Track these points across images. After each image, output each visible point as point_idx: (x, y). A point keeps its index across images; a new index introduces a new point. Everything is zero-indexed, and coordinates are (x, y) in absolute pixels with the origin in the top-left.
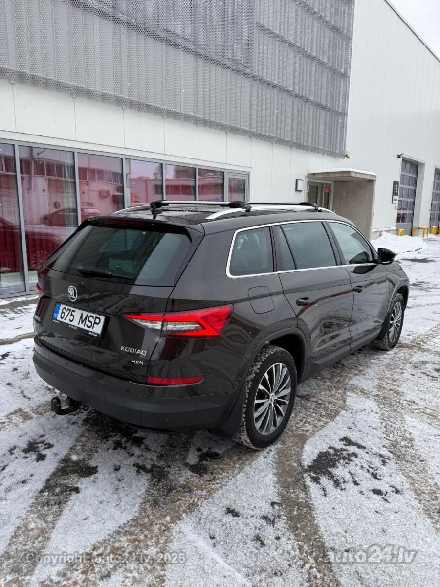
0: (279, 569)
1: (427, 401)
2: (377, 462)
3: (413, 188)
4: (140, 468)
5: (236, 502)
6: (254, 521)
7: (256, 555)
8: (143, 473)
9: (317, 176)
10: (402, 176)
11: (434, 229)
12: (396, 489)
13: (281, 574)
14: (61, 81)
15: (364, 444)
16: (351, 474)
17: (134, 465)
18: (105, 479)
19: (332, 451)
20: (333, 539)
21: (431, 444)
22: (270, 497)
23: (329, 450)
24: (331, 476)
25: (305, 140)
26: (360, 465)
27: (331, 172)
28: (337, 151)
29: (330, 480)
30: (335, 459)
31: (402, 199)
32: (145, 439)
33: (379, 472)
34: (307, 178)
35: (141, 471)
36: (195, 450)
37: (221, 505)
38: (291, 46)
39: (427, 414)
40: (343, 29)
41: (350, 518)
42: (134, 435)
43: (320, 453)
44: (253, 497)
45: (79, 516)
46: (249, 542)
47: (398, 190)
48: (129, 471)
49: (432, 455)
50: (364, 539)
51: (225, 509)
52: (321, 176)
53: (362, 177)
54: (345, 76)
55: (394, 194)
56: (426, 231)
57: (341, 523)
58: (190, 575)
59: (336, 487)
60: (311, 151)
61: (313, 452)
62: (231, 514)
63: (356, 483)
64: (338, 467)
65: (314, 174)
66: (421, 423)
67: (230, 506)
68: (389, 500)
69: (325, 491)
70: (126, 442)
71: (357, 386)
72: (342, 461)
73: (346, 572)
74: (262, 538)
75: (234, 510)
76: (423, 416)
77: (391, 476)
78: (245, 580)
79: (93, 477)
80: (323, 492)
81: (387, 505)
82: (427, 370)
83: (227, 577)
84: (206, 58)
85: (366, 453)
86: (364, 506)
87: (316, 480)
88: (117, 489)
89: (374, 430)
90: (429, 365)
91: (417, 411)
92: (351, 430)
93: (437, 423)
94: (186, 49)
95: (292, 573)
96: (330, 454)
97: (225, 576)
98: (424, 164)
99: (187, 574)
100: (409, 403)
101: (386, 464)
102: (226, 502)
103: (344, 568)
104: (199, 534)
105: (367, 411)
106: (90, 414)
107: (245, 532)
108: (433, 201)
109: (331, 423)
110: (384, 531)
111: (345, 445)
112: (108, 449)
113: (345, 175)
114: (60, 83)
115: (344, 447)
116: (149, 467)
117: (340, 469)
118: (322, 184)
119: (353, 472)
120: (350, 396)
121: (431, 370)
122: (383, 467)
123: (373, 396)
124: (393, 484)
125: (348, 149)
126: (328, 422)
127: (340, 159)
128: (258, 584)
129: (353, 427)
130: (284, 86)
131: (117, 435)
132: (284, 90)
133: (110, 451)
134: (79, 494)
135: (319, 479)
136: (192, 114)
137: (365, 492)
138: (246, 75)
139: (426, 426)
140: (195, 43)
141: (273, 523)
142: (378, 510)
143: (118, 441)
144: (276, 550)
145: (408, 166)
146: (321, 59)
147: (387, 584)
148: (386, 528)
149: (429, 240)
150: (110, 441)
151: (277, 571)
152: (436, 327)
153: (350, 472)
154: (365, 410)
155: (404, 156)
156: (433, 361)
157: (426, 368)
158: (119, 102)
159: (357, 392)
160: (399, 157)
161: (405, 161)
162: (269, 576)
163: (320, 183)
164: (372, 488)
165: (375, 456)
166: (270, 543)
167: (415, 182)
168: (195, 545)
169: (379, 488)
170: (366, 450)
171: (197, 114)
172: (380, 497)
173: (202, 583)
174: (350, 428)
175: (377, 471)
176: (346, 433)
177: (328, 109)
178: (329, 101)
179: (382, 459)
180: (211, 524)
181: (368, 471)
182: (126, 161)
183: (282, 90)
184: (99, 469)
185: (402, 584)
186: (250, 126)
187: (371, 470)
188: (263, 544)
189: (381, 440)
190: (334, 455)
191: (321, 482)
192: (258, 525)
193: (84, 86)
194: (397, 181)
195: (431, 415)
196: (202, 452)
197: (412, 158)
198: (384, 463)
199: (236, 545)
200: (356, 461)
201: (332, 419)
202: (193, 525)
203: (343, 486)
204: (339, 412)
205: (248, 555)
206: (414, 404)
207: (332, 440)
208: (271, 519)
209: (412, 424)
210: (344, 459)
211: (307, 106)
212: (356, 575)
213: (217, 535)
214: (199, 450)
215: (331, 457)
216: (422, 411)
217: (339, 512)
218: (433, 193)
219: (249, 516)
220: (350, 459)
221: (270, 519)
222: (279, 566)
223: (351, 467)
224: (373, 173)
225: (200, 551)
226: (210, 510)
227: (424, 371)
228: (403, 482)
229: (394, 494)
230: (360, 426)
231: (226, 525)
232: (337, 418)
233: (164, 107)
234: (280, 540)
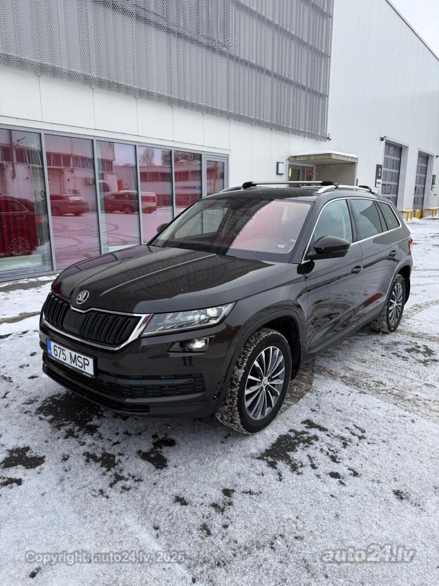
0: (223, 559)
1: (395, 382)
2: (338, 444)
3: (396, 171)
4: (90, 457)
5: (187, 490)
6: (203, 509)
7: (200, 545)
8: (93, 462)
9: (298, 159)
10: (386, 160)
11: (417, 212)
12: (354, 472)
13: (225, 565)
14: (23, 57)
15: (326, 426)
16: (310, 458)
17: (84, 454)
18: (51, 469)
19: (292, 434)
20: (283, 526)
21: (395, 425)
22: (223, 484)
23: (290, 433)
24: (289, 460)
25: (285, 121)
26: (320, 448)
27: (312, 155)
28: (318, 133)
29: (288, 464)
30: (295, 442)
31: (386, 183)
32: (99, 427)
33: (339, 455)
34: (288, 161)
35: (91, 460)
36: (151, 437)
37: (170, 493)
38: (269, 23)
39: (394, 395)
40: (323, 7)
41: (303, 503)
42: (88, 423)
43: (280, 436)
44: (204, 485)
45: (18, 510)
46: (195, 532)
47: (381, 174)
48: (78, 461)
49: (395, 436)
50: (315, 525)
51: (173, 497)
52: (302, 159)
53: (343, 159)
54: (326, 56)
55: (378, 177)
56: (410, 214)
57: (294, 508)
58: (127, 569)
59: (293, 472)
60: (292, 134)
61: (273, 436)
62: (179, 503)
63: (314, 467)
64: (296, 451)
65: (295, 157)
66: (387, 404)
67: (180, 494)
68: (346, 483)
69: (281, 475)
70: (80, 430)
71: (325, 367)
72: (301, 444)
73: (292, 561)
74: (209, 527)
75: (183, 498)
76: (389, 396)
77: (350, 459)
78: (185, 572)
79: (38, 468)
80: (278, 477)
81: (344, 489)
82: (398, 350)
83: (167, 570)
84: (179, 35)
85: (328, 435)
86: (320, 490)
87: (272, 465)
88: (62, 480)
89: (338, 412)
90: (401, 345)
91: (384, 392)
92: (314, 412)
93: (403, 404)
94: (157, 26)
95: (236, 562)
96: (289, 437)
97: (164, 569)
98: (408, 147)
99: (124, 568)
100: (377, 384)
101: (347, 446)
102: (175, 490)
103: (291, 556)
104: (143, 525)
105: (333, 393)
106: (45, 402)
107: (191, 521)
108: (417, 185)
109: (295, 406)
110: (337, 516)
111: (306, 427)
112: (59, 438)
113: (326, 157)
114: (23, 59)
115: (306, 430)
116: (99, 455)
117: (298, 453)
118: (304, 167)
119: (312, 455)
120: (317, 378)
121: (403, 351)
122: (343, 450)
123: (341, 377)
124: (352, 466)
125: (330, 131)
126: (291, 404)
127: (322, 142)
128: (199, 576)
129: (317, 410)
130: (263, 65)
131: (70, 423)
132: (262, 70)
133: (60, 440)
134: (20, 486)
135: (276, 463)
136: (166, 94)
137: (322, 476)
138: (222, 53)
139: (392, 407)
140: (166, 19)
141: (223, 510)
142: (333, 494)
143: (70, 430)
144: (222, 539)
145: (392, 149)
146: (301, 37)
147: (335, 572)
148: (339, 512)
149: (413, 223)
150: (63, 430)
151: (220, 561)
152: (411, 308)
153: (308, 456)
154: (330, 392)
155: (387, 138)
156: (405, 341)
157: (397, 349)
158: (87, 81)
159: (325, 373)
160: (382, 139)
161: (389, 144)
162: (212, 568)
163: (301, 166)
164: (330, 471)
165: (336, 439)
166: (216, 531)
167: (398, 165)
168: (137, 536)
169: (337, 471)
170: (328, 433)
171: (171, 93)
172: (338, 480)
173: (139, 577)
174: (314, 411)
175: (337, 454)
176: (309, 415)
177: (309, 90)
178: (309, 81)
179: (343, 441)
180: (157, 514)
181: (328, 454)
182: (97, 143)
183: (260, 69)
184: (46, 459)
185: (350, 571)
186: (228, 106)
187: (331, 453)
188: (209, 533)
189: (344, 422)
190: (294, 439)
191: (278, 466)
192: (206, 514)
193: (48, 63)
194: (381, 164)
195: (398, 396)
196: (157, 439)
197: (395, 141)
198: (345, 445)
199: (180, 535)
200: (317, 444)
201: (296, 402)
202: (138, 516)
203: (300, 470)
204: (304, 394)
205: (191, 545)
206: (381, 385)
207: (294, 423)
208: (221, 507)
209: (378, 405)
210: (304, 442)
211: (286, 87)
212: (303, 563)
213: (161, 525)
214: (155, 436)
215: (291, 440)
216: (389, 391)
217: (293, 497)
218: (417, 176)
219: (198, 505)
220: (311, 442)
221: (219, 507)
222: (223, 556)
223: (311, 451)
224: (356, 156)
225: (141, 543)
226: (157, 500)
227: (395, 352)
228: (362, 465)
229: (352, 477)
230: (324, 408)
231: (172, 514)
232: (301, 400)
233: (136, 87)
234: (228, 529)
